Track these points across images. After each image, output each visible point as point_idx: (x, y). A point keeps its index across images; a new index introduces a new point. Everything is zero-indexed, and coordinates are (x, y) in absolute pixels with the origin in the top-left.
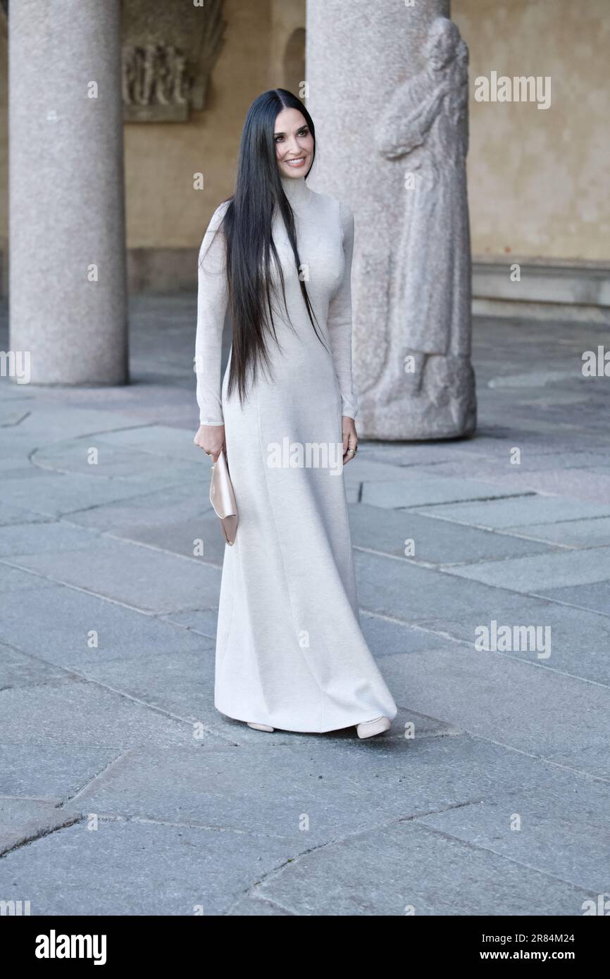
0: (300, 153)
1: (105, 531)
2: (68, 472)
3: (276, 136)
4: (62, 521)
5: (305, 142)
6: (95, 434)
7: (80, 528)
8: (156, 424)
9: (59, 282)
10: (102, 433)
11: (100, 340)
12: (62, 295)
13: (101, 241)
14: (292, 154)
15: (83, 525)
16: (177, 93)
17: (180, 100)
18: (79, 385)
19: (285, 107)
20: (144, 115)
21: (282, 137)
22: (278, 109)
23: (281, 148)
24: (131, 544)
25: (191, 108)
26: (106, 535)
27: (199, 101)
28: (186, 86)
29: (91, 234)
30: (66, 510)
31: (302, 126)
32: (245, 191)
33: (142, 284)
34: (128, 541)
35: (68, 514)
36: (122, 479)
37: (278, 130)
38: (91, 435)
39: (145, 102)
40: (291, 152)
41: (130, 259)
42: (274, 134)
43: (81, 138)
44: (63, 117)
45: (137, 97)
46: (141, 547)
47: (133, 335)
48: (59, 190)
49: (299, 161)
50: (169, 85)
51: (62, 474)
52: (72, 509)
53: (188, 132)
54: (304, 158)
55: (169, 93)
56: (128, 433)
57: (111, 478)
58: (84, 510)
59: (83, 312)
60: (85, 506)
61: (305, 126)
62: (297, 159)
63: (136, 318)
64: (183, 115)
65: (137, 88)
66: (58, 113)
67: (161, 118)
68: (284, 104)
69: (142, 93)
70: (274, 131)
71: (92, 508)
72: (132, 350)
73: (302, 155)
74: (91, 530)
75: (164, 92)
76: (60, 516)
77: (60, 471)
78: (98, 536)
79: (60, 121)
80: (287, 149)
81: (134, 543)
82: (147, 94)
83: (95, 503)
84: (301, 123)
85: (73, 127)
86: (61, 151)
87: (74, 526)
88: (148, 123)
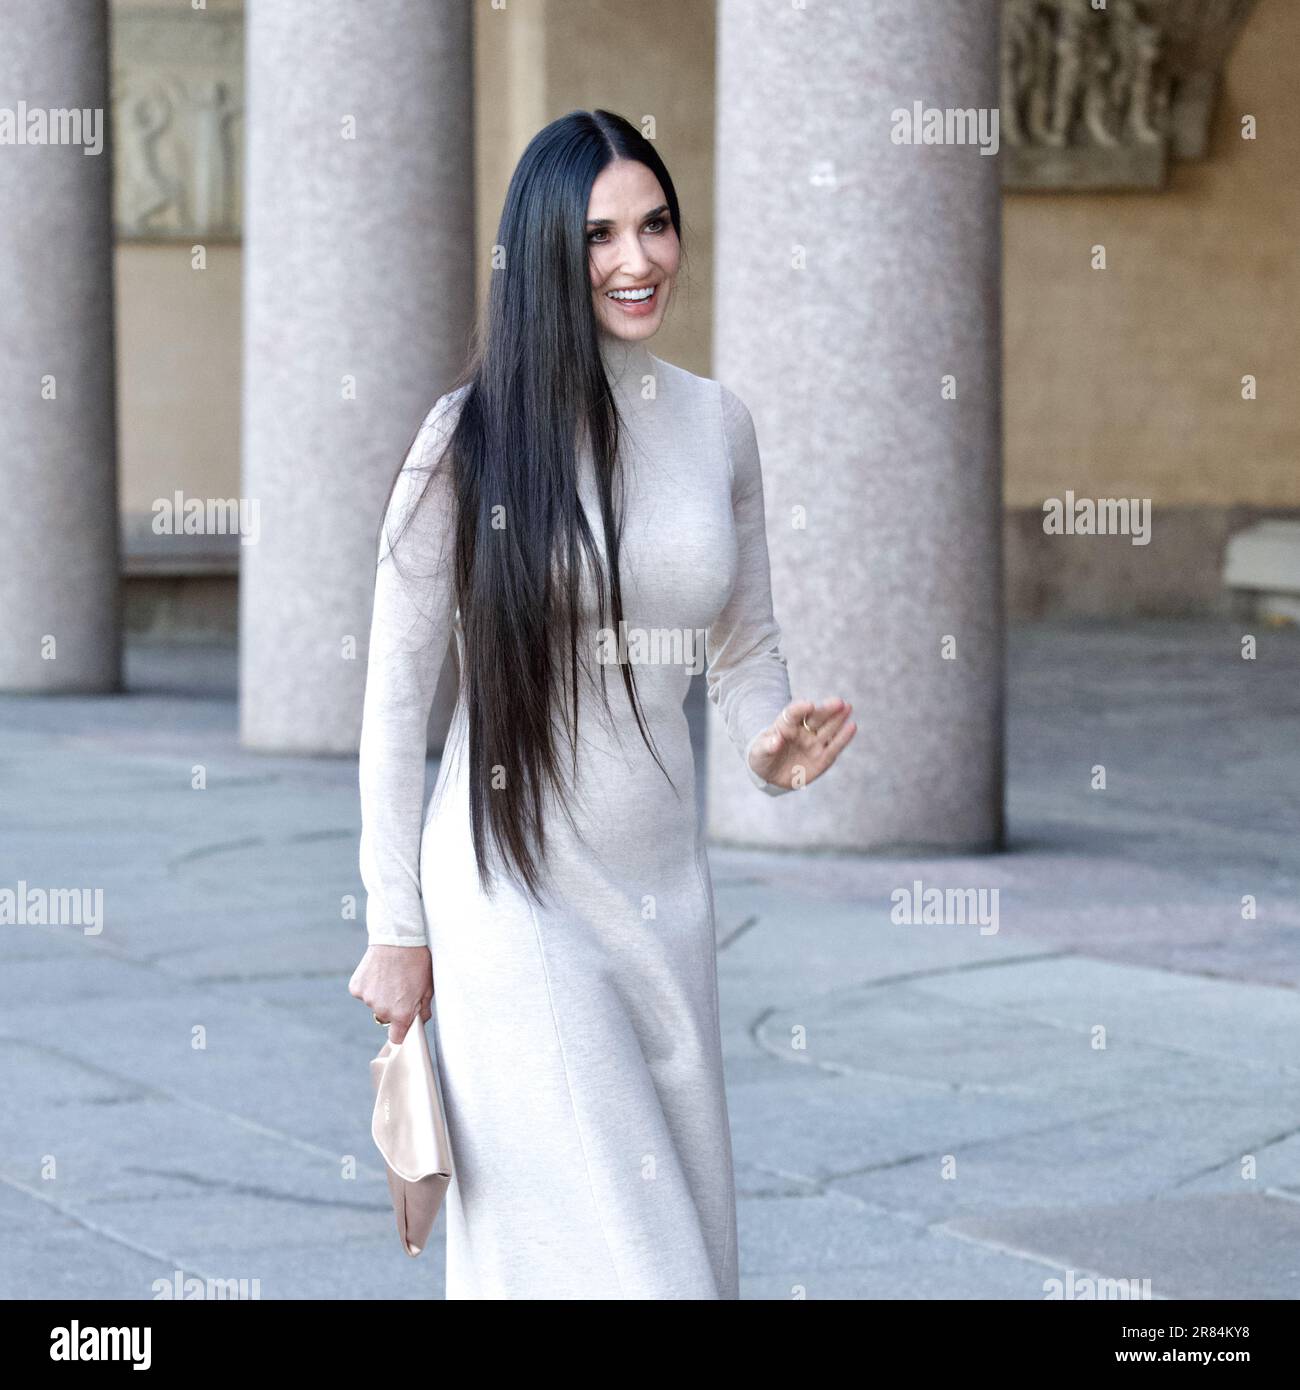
0: (647, 276)
1: (936, 1221)
2: (848, 1070)
3: (591, 228)
4: (832, 1193)
5: (662, 248)
6: (918, 975)
7: (876, 1211)
8: (1072, 951)
9: (833, 590)
10: (936, 972)
11: (932, 739)
12: (839, 623)
13: (940, 489)
14: (626, 274)
15: (882, 1204)
16: (1137, 118)
17: (1147, 136)
18: (876, 851)
19: (616, 156)
20: (1053, 172)
21: (604, 231)
22: (600, 162)
23: (602, 258)
24: (1002, 1253)
25: (1172, 156)
26: (940, 1230)
27: (1192, 136)
28: (1162, 100)
29: (915, 473)
30: (841, 1166)
31: (656, 206)
32: (513, 362)
33: (1042, 599)
34: (995, 1247)
35: (847, 1175)
36: (983, 1089)
37: (598, 212)
38: (905, 978)
39: (1056, 139)
40: (624, 269)
41: (1012, 534)
42: (586, 222)
43: (896, 229)
44: (850, 178)
45: (1037, 125)
46: (1027, 1262)
47: (1015, 727)
48: (838, 363)
49: (643, 294)
50: (1117, 97)
51: (834, 1074)
52: (855, 1163)
53: (1166, 216)
54: (656, 287)
55: (1118, 116)
56: (996, 973)
57: (956, 1087)
58: (887, 1166)
59: (892, 668)
60: (890, 1157)
61: (662, 209)
62: (638, 288)
63: (1024, 682)
64: (1154, 174)
65: (1038, 104)
66: (840, 168)
67: (1099, 178)
68: (614, 149)
69: (1049, 117)
70: (586, 213)
71: (907, 1161)
72: (1012, 766)
73: (654, 279)
74: (904, 1216)
75: (1106, 118)
76: (827, 1179)
77: (828, 1066)
78: (921, 1233)
79: (843, 189)
80: (617, 262)
81: (1011, 1251)
82: (1061, 119)
83: (916, 1149)
84: (654, 200)
85: (875, 204)
86: (846, 262)
87: (860, 1206)
88: (1063, 193)
